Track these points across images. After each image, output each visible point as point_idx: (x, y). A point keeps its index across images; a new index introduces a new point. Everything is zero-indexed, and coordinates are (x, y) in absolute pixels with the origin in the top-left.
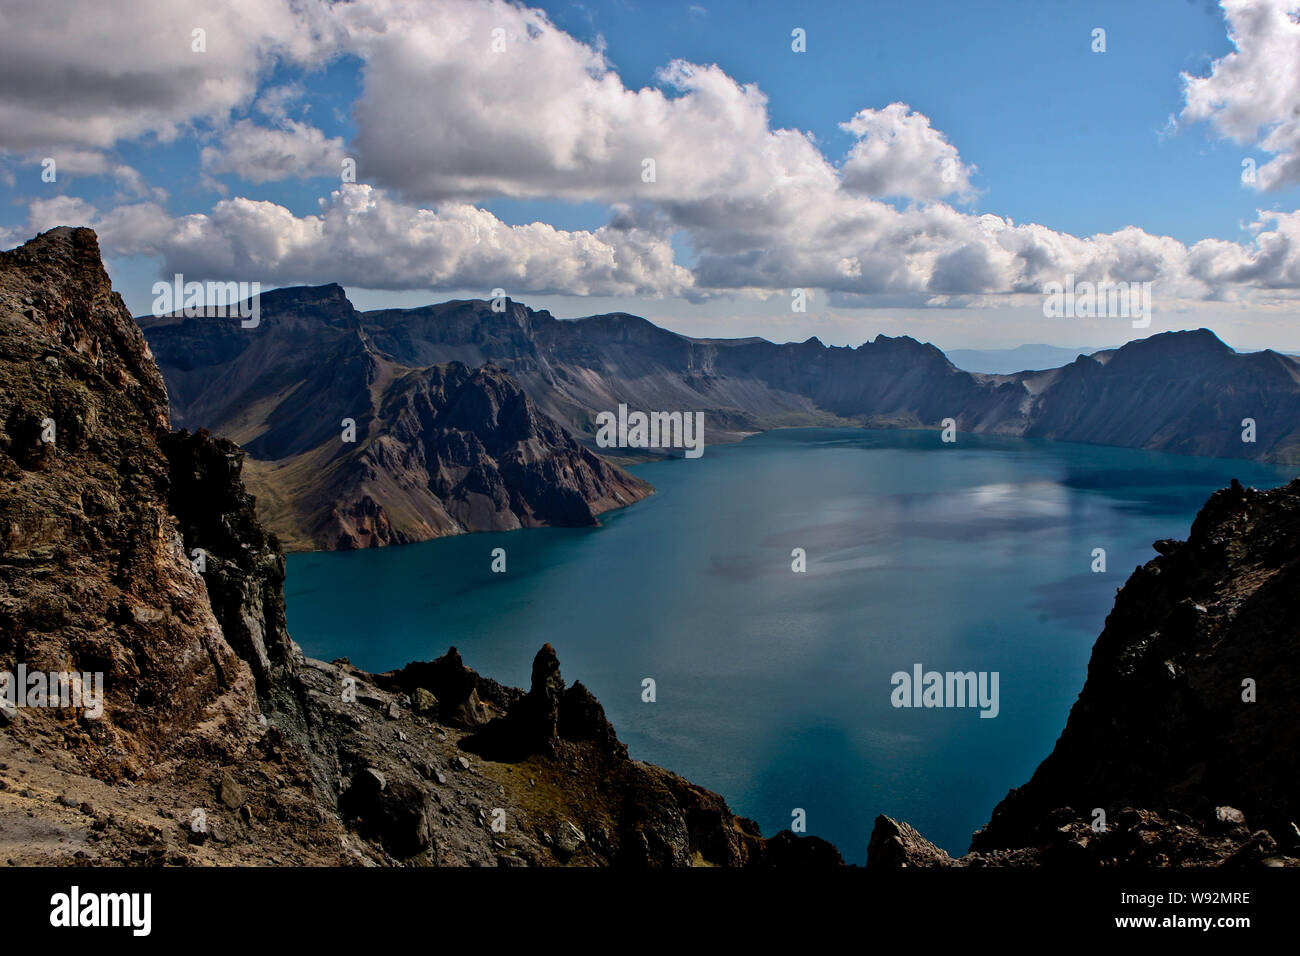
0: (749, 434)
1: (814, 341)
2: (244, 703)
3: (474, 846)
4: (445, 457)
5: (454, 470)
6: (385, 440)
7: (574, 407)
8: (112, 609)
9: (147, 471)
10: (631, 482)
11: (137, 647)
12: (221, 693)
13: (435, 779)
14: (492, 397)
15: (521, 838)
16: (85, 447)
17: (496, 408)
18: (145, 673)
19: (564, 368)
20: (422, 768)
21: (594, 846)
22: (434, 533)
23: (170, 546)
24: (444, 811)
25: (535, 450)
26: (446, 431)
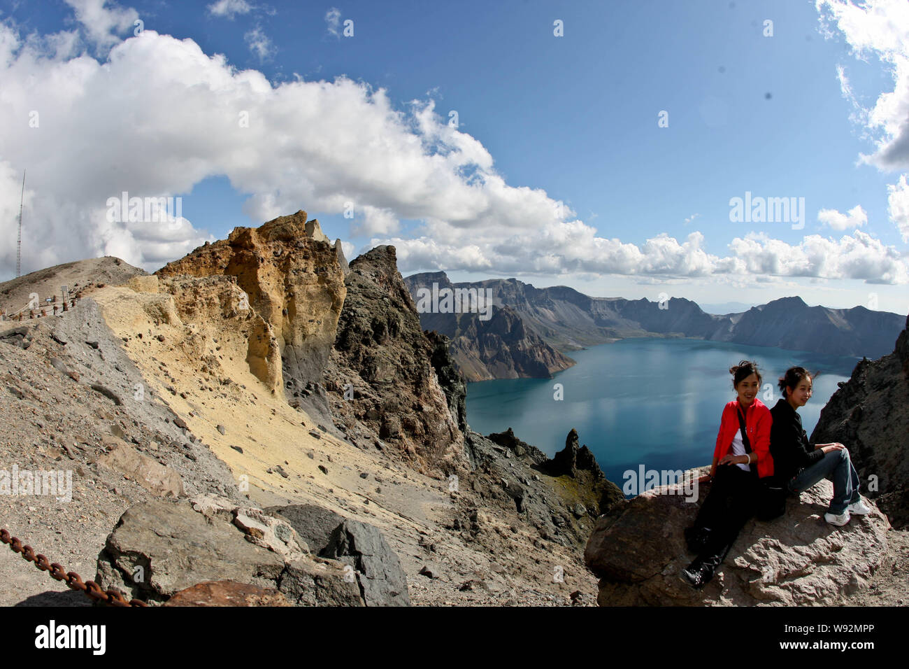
0: (616, 339)
1: (645, 299)
2: (461, 448)
3: (542, 511)
4: (487, 346)
5: (491, 352)
6: (462, 338)
7: (541, 326)
8: (414, 405)
9: (424, 347)
10: (567, 360)
11: (424, 422)
12: (452, 443)
13: (526, 483)
14: (508, 321)
15: (561, 509)
16: (400, 336)
17: (509, 326)
18: (427, 433)
19: (538, 308)
20: (520, 479)
21: (590, 514)
22: (481, 378)
23: (433, 380)
24: (530, 497)
25: (526, 344)
26: (488, 335)
